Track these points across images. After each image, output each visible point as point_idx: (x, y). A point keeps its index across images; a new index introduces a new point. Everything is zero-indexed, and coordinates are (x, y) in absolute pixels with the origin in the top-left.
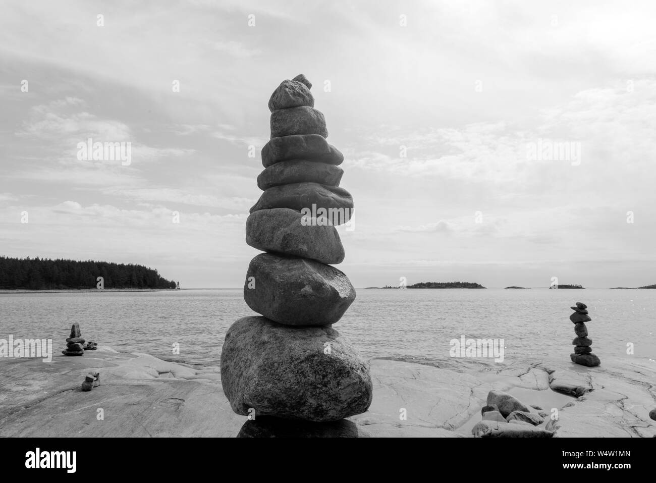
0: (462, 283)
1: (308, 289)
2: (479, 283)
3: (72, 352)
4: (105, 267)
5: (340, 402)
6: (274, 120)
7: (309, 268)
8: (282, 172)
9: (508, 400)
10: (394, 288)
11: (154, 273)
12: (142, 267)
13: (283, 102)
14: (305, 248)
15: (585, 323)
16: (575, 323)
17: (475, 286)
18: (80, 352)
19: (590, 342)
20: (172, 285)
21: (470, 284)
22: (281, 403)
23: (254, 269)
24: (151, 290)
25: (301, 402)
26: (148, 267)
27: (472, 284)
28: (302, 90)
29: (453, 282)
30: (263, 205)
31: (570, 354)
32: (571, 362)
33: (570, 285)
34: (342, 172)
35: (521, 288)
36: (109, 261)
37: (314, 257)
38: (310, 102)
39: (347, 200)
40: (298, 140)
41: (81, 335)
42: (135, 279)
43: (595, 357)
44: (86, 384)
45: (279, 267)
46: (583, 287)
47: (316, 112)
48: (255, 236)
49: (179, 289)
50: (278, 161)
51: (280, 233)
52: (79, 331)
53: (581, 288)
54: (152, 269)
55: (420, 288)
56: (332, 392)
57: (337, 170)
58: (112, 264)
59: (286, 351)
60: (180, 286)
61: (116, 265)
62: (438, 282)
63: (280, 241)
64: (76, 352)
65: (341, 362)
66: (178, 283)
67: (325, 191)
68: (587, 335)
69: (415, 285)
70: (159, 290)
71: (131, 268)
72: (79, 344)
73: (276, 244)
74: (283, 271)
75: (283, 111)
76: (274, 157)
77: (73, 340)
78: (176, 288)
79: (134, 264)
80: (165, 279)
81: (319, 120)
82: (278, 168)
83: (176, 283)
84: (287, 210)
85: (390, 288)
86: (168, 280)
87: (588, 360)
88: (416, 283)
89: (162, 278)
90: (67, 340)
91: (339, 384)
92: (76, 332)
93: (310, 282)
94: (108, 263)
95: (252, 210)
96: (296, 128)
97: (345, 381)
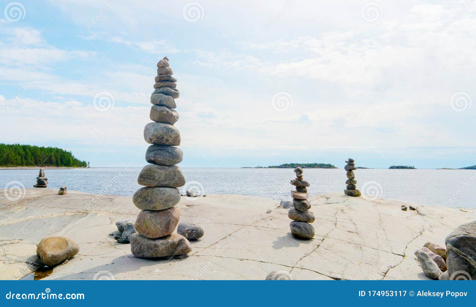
0: (319, 164)
1: (165, 112)
2: (332, 164)
3: (40, 185)
4: (29, 149)
5: (172, 137)
6: (158, 70)
7: (166, 108)
8: (160, 84)
9: (289, 204)
10: (264, 168)
11: (69, 154)
12: (59, 149)
13: (161, 66)
14: (165, 103)
15: (353, 171)
16: (347, 171)
17: (329, 166)
18: (45, 186)
19: (355, 182)
20: (83, 165)
21: (325, 165)
22: (158, 138)
23: (153, 108)
24: (67, 168)
25: (163, 138)
26: (64, 149)
27: (327, 165)
28: (166, 62)
29: (312, 163)
30: (155, 93)
31: (344, 190)
32: (345, 194)
33: (405, 166)
34: (176, 84)
35: (366, 168)
36: (32, 144)
37: (167, 106)
38: (168, 66)
39: (177, 92)
40: (164, 76)
41: (45, 176)
42: (54, 159)
43: (358, 191)
44: (61, 191)
45: (159, 107)
46: (415, 168)
47: (169, 68)
48: (153, 101)
49: (89, 167)
50: (159, 81)
51: (159, 100)
52: (44, 173)
53: (414, 168)
54: (67, 151)
55: (285, 167)
56: (170, 135)
57: (174, 84)
58: (34, 147)
59: (160, 126)
60: (90, 165)
61: (38, 147)
62: (300, 163)
63: (159, 101)
64: (43, 185)
65: (172, 129)
66: (89, 163)
67: (171, 89)
68: (354, 178)
69: (281, 165)
70: (73, 168)
71: (50, 150)
72: (44, 181)
73: (158, 103)
74: (160, 108)
75: (160, 68)
76: (158, 80)
77: (41, 178)
78: (87, 167)
79: (53, 147)
80: (78, 159)
81: (170, 70)
82: (159, 83)
83: (87, 163)
84: (161, 94)
85: (261, 167)
86: (80, 160)
87: (353, 192)
88: (282, 164)
89: (75, 158)
90: (37, 178)
91: (171, 133)
92: (42, 174)
93: (165, 111)
94: (31, 146)
95: (152, 94)
96: (164, 73)
97: (173, 133)
